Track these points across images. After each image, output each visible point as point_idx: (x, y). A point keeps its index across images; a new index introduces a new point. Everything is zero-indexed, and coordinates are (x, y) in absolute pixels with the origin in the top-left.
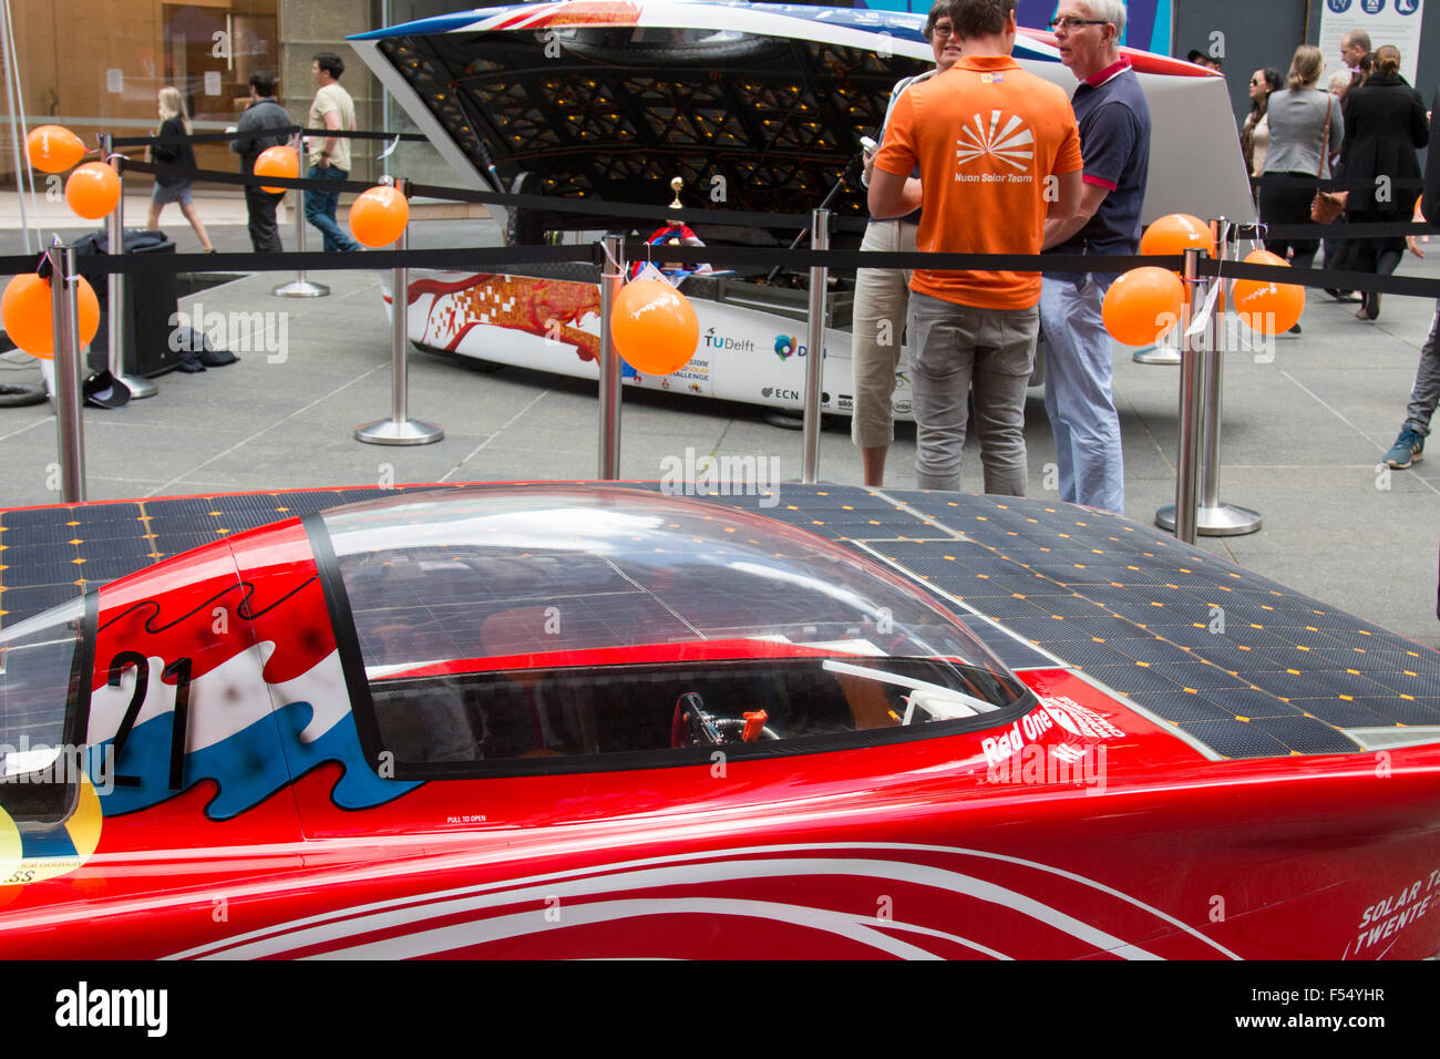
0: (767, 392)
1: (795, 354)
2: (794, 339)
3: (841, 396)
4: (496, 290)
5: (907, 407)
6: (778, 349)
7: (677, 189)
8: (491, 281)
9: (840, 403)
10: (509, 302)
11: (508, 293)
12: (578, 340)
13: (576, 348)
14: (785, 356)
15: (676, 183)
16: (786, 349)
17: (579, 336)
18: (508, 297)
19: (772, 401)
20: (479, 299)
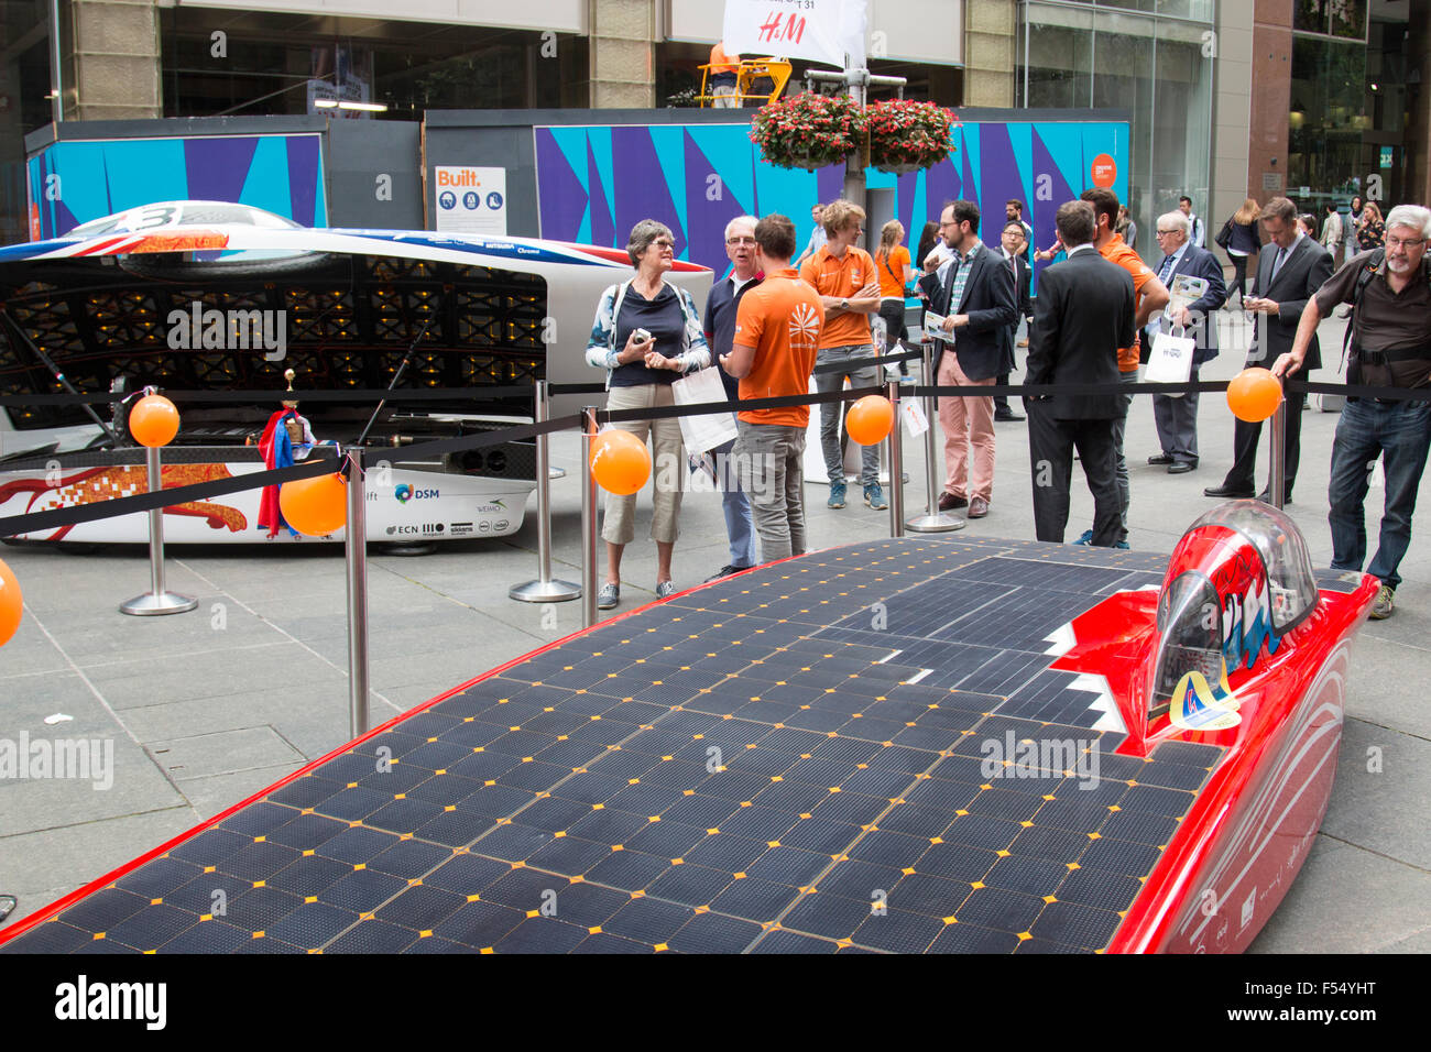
0: (391, 531)
1: (413, 497)
2: (411, 486)
3: (453, 525)
4: (113, 480)
5: (504, 525)
6: (398, 495)
7: (290, 379)
8: (108, 472)
9: (452, 530)
10: (129, 489)
11: (128, 480)
12: (208, 512)
13: (206, 519)
14: (404, 500)
15: (290, 374)
16: (405, 495)
17: (209, 508)
18: (129, 485)
19: (396, 537)
20: (93, 490)
